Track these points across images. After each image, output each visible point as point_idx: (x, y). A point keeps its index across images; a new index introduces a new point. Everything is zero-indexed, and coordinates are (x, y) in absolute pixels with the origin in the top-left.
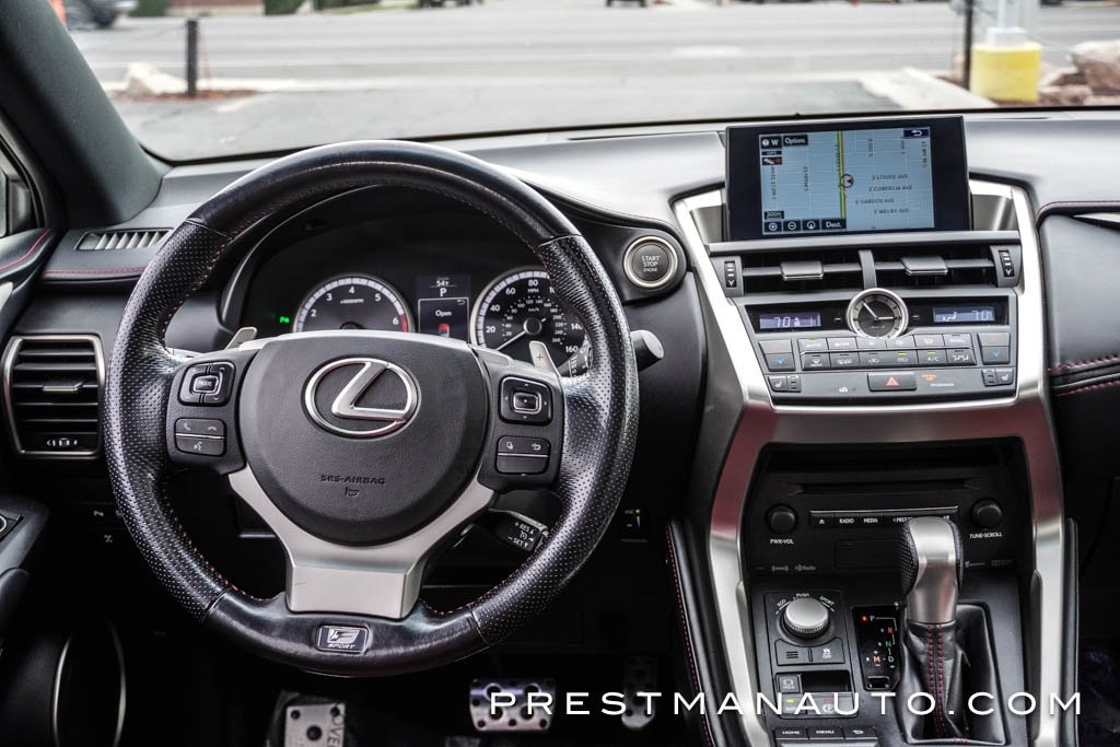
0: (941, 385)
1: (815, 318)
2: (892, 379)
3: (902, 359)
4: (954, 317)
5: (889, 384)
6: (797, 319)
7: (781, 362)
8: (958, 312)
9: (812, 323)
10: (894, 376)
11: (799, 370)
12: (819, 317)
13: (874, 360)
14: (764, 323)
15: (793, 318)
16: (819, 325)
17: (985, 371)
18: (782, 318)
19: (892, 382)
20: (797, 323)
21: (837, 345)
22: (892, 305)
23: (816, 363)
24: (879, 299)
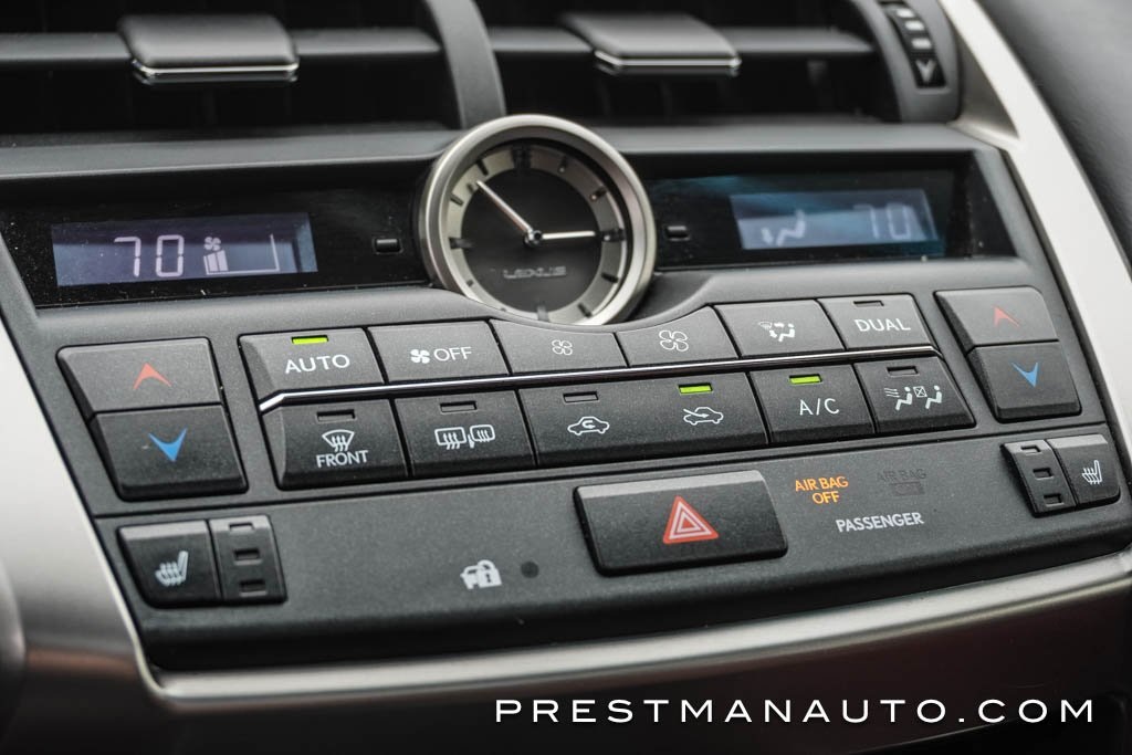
0: (875, 523)
1: (287, 236)
2: (682, 511)
3: (700, 410)
4: (797, 230)
5: (676, 533)
6: (212, 243)
7: (171, 450)
8: (810, 211)
9: (275, 257)
10: (689, 496)
11: (261, 484)
12: (305, 235)
13: (587, 424)
14: (73, 262)
15: (194, 240)
16: (310, 265)
17: (1015, 448)
18: (149, 241)
19: (686, 526)
20: (216, 262)
21: (420, 357)
22: (587, 185)
23: (340, 447)
24: (536, 161)
